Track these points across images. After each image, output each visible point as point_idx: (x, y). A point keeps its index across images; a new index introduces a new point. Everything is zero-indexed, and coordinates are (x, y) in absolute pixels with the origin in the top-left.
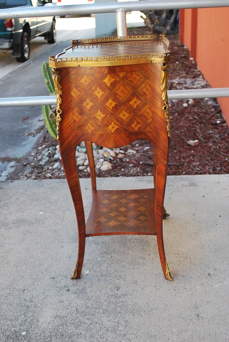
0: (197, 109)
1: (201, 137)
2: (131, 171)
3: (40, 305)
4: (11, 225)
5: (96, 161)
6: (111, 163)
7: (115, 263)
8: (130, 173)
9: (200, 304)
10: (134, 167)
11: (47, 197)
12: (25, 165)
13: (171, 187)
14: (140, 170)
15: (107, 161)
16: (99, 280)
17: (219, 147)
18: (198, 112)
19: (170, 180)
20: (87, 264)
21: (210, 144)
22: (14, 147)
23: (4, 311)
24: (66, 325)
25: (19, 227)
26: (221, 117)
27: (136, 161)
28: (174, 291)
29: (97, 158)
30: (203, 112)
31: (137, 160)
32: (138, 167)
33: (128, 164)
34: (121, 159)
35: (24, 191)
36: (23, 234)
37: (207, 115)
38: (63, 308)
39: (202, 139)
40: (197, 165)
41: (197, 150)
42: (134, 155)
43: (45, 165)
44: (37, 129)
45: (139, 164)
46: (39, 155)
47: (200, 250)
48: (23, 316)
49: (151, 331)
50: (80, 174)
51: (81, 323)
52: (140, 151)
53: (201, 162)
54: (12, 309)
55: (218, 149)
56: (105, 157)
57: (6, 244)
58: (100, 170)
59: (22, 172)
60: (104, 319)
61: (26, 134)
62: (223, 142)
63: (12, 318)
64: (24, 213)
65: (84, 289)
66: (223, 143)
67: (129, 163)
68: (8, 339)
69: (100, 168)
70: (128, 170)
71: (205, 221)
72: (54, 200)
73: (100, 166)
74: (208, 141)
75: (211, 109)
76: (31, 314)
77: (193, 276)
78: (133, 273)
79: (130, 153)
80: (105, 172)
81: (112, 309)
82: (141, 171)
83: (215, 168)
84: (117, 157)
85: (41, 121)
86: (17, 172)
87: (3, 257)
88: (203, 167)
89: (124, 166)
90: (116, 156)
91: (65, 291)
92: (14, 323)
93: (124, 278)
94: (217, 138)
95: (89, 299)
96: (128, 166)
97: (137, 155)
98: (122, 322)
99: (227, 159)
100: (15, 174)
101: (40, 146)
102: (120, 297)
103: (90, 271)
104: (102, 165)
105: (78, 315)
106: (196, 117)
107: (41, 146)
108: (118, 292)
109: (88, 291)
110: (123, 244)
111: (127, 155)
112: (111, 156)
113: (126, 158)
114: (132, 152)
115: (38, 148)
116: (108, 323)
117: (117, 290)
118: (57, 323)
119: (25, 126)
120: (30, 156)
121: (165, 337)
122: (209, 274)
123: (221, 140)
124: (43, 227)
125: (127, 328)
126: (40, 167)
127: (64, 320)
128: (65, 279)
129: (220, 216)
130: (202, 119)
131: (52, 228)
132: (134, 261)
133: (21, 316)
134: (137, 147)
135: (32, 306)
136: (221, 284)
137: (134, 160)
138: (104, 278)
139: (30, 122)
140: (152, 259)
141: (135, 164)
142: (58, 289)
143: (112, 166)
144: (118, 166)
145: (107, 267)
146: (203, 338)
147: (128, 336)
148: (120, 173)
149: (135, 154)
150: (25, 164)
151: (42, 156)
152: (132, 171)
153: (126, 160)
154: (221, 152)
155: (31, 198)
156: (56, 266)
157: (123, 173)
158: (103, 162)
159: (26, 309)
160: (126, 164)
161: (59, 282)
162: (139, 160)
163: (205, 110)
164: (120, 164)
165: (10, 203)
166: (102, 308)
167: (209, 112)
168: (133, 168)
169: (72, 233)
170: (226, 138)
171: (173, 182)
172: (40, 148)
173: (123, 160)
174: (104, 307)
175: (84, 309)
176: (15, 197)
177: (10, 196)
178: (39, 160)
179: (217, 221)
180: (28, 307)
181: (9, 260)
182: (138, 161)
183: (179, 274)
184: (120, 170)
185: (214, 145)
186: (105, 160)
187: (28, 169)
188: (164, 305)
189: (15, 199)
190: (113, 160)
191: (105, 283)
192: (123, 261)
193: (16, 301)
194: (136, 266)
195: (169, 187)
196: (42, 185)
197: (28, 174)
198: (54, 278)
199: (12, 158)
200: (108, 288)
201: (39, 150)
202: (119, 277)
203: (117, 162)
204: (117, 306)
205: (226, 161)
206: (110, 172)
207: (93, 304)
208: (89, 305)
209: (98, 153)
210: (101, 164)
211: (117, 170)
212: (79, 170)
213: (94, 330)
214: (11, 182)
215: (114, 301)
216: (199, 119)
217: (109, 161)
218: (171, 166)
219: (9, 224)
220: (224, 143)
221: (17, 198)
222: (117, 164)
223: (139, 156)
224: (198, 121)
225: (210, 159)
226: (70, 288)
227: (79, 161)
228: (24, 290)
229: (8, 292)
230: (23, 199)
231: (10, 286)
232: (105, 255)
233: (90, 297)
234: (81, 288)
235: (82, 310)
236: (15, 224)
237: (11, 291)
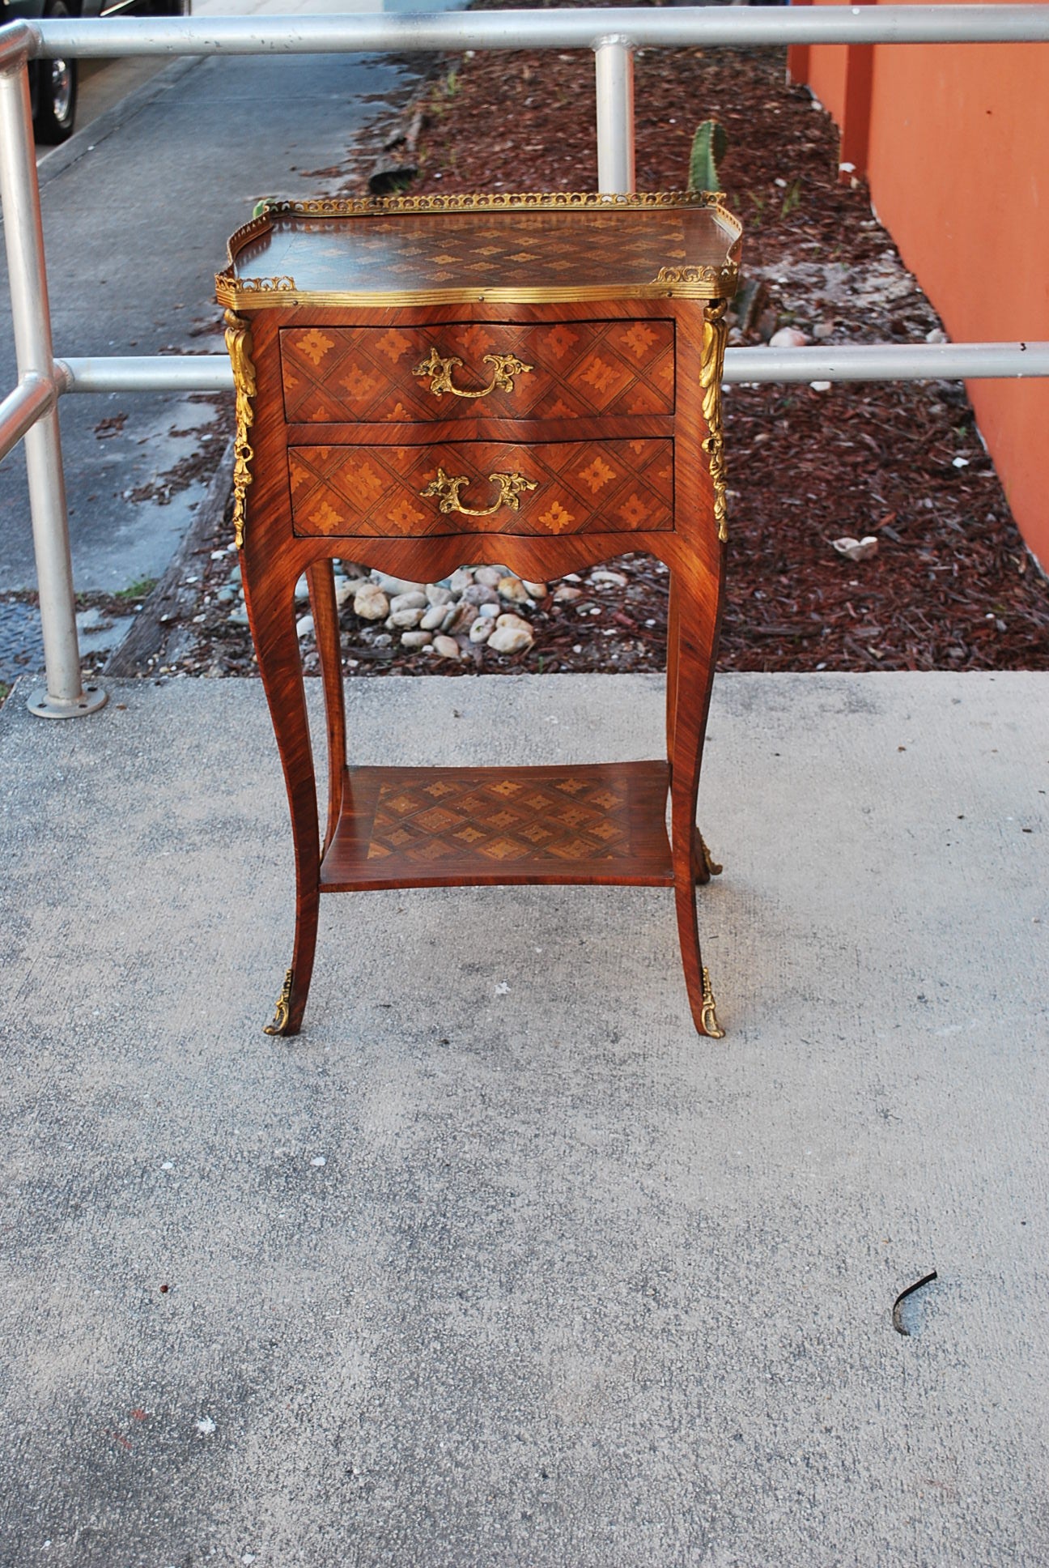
0: (870, 404)
1: (888, 524)
2: (611, 655)
3: (355, 1083)
4: (197, 839)
5: (469, 611)
6: (531, 622)
7: (596, 963)
8: (609, 663)
9: (892, 1082)
10: (625, 638)
12: (168, 625)
13: (780, 714)
14: (647, 652)
15: (512, 611)
16: (545, 1012)
17: (962, 567)
18: (873, 415)
19: (776, 687)
20: (499, 963)
21: (925, 556)
22: (84, 549)
23: (236, 1101)
24: (455, 1138)
25: (227, 846)
26: (973, 442)
27: (630, 615)
28: (804, 1045)
29: (471, 599)
30: (898, 416)
31: (634, 612)
32: (638, 638)
33: (600, 628)
34: (568, 608)
35: (215, 718)
36: (247, 868)
37: (914, 429)
38: (435, 1093)
39: (895, 535)
40: (874, 638)
41: (873, 579)
42: (618, 593)
44: (173, 472)
45: (642, 627)
46: (219, 585)
47: (890, 925)
48: (305, 1116)
49: (734, 1156)
50: (408, 661)
51: (503, 1133)
52: (640, 577)
53: (887, 627)
54: (262, 1096)
55: (956, 574)
56: (502, 598)
57: (192, 900)
58: (484, 646)
59: (162, 652)
60: (580, 1122)
61: (127, 494)
62: (976, 545)
63: (269, 1121)
64: (233, 798)
65: (498, 1038)
66: (978, 553)
67: (601, 621)
68: (268, 1177)
69: (486, 640)
70: (599, 649)
71: (909, 831)
73: (485, 632)
74: (916, 542)
75: (933, 404)
76: (333, 1108)
77: (867, 1004)
79: (602, 582)
80: (508, 658)
81: (601, 1095)
82: (650, 655)
83: (944, 653)
84: (552, 597)
85: (185, 433)
86: (138, 653)
87: (192, 942)
88: (896, 646)
89: (581, 635)
90: (548, 594)
91: (433, 1044)
92: (279, 1135)
93: (631, 1008)
94: (952, 532)
95: (517, 1066)
96: (600, 635)
97: (630, 593)
98: (637, 1129)
99: (990, 616)
100: (132, 658)
101: (217, 548)
102: (625, 1061)
103: (510, 985)
104: (494, 629)
105: (491, 1112)
106: (868, 439)
107: (223, 545)
108: (617, 1048)
109: (514, 1043)
110: (616, 904)
111: (592, 592)
112: (527, 592)
113: (588, 601)
114: (610, 581)
115: (208, 552)
116: (594, 1132)
117: (613, 1042)
118: (422, 1134)
119: (118, 457)
120: (178, 586)
121: (782, 1169)
122: (919, 998)
123: (971, 540)
125: (657, 1147)
126: (233, 631)
127: (446, 1125)
129: (961, 817)
130: (895, 451)
132: (661, 957)
133: (297, 1113)
134: (628, 561)
135: (330, 1087)
136: (960, 1028)
137: (620, 611)
138: (563, 1006)
139: (135, 438)
140: (722, 950)
141: (627, 627)
142: (410, 1039)
143: (534, 635)
144: (559, 633)
145: (571, 975)
146: (901, 1173)
147: (661, 1168)
148: (568, 661)
149: (624, 589)
150: (164, 618)
151: (234, 587)
152: (615, 657)
153: (588, 611)
154: (969, 586)
155: (247, 744)
156: (388, 972)
157: (581, 664)
158: (496, 618)
159: (311, 1096)
160: (588, 628)
161: (409, 1019)
162: (640, 612)
163: (905, 410)
164: (567, 627)
165: (173, 761)
166: (568, 1093)
167: (921, 418)
168: (619, 642)
170: (990, 532)
171: (785, 697)
172: (217, 555)
173: (575, 611)
174: (574, 1091)
175: (507, 1095)
176: (188, 741)
177: (165, 737)
178: (221, 603)
179: (950, 833)
180: (316, 1090)
181: (217, 950)
182: (640, 617)
183: (820, 997)
184: (566, 650)
185: (939, 557)
186: (503, 612)
187: (182, 640)
188: (772, 1085)
189: (186, 746)
190: (538, 612)
191: (570, 1022)
192: (622, 956)
193: (271, 1073)
195: (773, 713)
197: (186, 658)
198: (389, 1006)
199: (84, 595)
200: (580, 1038)
201: (215, 560)
202: (613, 1005)
203: (553, 619)
204: (615, 1087)
205: (987, 625)
206: (527, 658)
207: (535, 1080)
208: (522, 1083)
209: (475, 582)
210: (489, 626)
211: (554, 649)
212: (402, 646)
213: (550, 1153)
215: (605, 1072)
216: (880, 447)
217: (520, 611)
218: (769, 641)
219: (187, 833)
220: (983, 551)
221: (195, 743)
222: (556, 625)
223: (639, 598)
224: (876, 457)
225: (925, 616)
226: (451, 1036)
227: (399, 610)
229: (239, 1047)
230: (217, 746)
232: (558, 939)
233: (522, 1062)
234: (487, 1036)
235: (500, 1097)
236: (207, 833)
237: (247, 1044)
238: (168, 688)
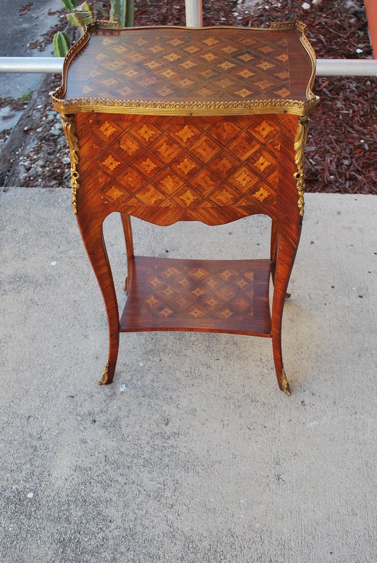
0: (325, 17)
1: (325, 87)
3: (52, 445)
4: (7, 287)
7: (165, 373)
9: (284, 457)
11: (63, 229)
12: (26, 132)
16: (140, 403)
17: (354, 111)
18: (326, 23)
20: (123, 372)
21: (339, 105)
24: (90, 483)
25: (19, 292)
26: (366, 39)
28: (248, 431)
30: (336, 24)
35: (25, 212)
36: (25, 306)
37: (342, 31)
38: (86, 454)
39: (328, 93)
40: (313, 152)
41: (316, 116)
43: (59, 136)
44: (47, 34)
46: (49, 110)
47: (294, 355)
48: (28, 466)
49: (209, 501)
51: (111, 481)
53: (319, 146)
54: (12, 451)
55: (351, 116)
59: (22, 148)
60: (145, 476)
61: (28, 45)
62: (361, 99)
63: (13, 468)
64: (25, 262)
65: (117, 420)
66: (361, 103)
68: (8, 504)
71: (309, 295)
72: (73, 235)
74: (336, 96)
75: (351, 18)
76: (41, 461)
77: (279, 405)
78: (191, 394)
81: (156, 459)
83: (341, 162)
85: (54, 13)
86: (14, 147)
88: (321, 157)
91: (89, 422)
92: (16, 477)
93: (177, 403)
94: (352, 91)
95: (123, 439)
98: (170, 483)
99: (362, 141)
100: (10, 150)
101: (52, 89)
102: (170, 437)
103: (126, 386)
105: (108, 467)
106: (322, 37)
108: (167, 429)
109: (123, 423)
115: (48, 91)
116: (150, 482)
117: (166, 425)
118: (77, 479)
119: (26, 26)
120: (34, 110)
121: (229, 511)
122: (302, 402)
123: (359, 96)
124: (57, 293)
125: (177, 494)
126: (51, 138)
127: (88, 475)
128: (89, 399)
129: (333, 287)
130: (333, 43)
131: (70, 297)
132: (193, 370)
133: (25, 464)
135: (42, 447)
136: (317, 422)
138: (148, 400)
139: (34, 15)
140: (220, 367)
142: (80, 419)
145: (153, 381)
146: (281, 517)
147: (176, 508)
150: (26, 128)
154: (355, 123)
155: (36, 229)
156: (76, 375)
159: (33, 453)
161: (81, 405)
163: (340, 21)
165: (4, 239)
166: (142, 457)
167: (346, 26)
169: (102, 310)
170: (368, 91)
174: (145, 456)
175: (116, 456)
176: (12, 226)
177: (2, 223)
178: (49, 121)
179: (327, 297)
180: (36, 449)
181: (5, 358)
183: (259, 400)
185: (344, 105)
187: (31, 141)
188: (231, 456)
189: (11, 230)
191: (149, 410)
192: (177, 369)
193: (18, 437)
194: (196, 381)
196: (55, 202)
198: (73, 397)
199: (5, 100)
200: (152, 421)
202: (169, 401)
204: (163, 454)
205: (360, 146)
207: (129, 448)
208: (123, 450)
213: (130, 495)
214: (4, 191)
215: (160, 444)
216: (327, 41)
219: (4, 284)
220: (364, 102)
221: (15, 228)
224: (324, 46)
225: (335, 141)
226: (97, 418)
228: (29, 417)
229: (6, 420)
230: (24, 230)
231: (9, 409)
232: (151, 357)
233: (125, 436)
234: (112, 418)
235: (113, 458)
236: (12, 284)
237: (10, 418)
238: (8, 194)
